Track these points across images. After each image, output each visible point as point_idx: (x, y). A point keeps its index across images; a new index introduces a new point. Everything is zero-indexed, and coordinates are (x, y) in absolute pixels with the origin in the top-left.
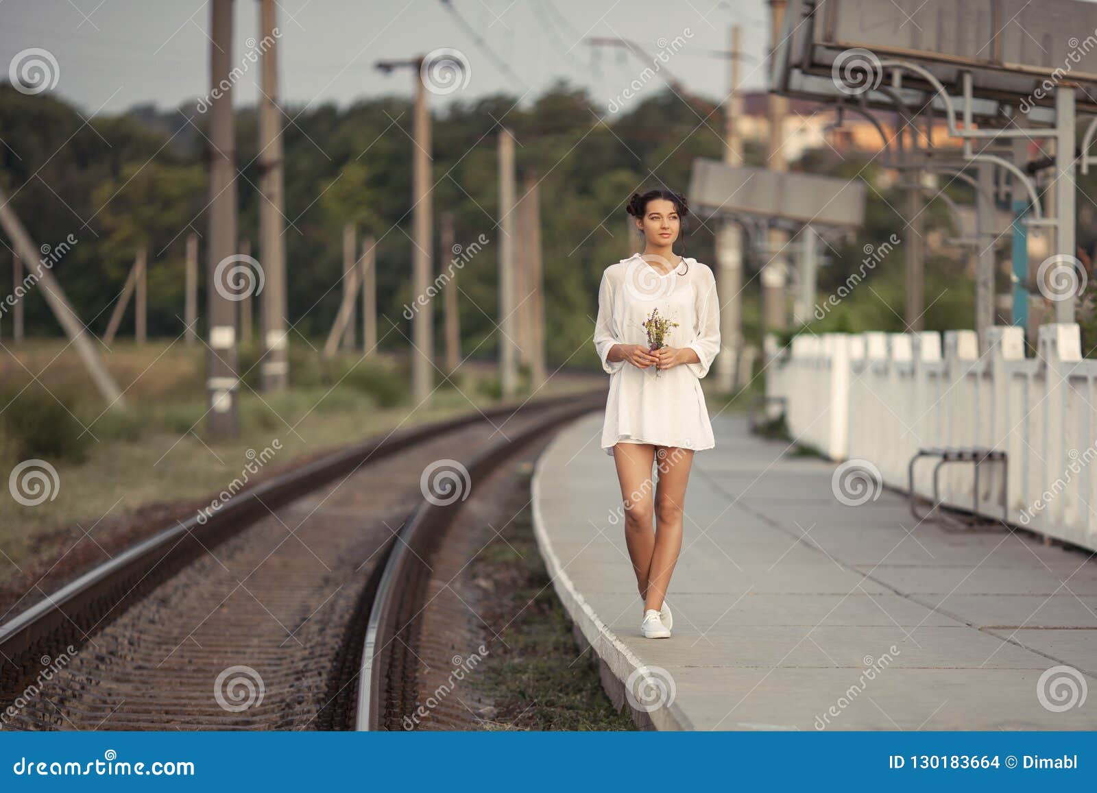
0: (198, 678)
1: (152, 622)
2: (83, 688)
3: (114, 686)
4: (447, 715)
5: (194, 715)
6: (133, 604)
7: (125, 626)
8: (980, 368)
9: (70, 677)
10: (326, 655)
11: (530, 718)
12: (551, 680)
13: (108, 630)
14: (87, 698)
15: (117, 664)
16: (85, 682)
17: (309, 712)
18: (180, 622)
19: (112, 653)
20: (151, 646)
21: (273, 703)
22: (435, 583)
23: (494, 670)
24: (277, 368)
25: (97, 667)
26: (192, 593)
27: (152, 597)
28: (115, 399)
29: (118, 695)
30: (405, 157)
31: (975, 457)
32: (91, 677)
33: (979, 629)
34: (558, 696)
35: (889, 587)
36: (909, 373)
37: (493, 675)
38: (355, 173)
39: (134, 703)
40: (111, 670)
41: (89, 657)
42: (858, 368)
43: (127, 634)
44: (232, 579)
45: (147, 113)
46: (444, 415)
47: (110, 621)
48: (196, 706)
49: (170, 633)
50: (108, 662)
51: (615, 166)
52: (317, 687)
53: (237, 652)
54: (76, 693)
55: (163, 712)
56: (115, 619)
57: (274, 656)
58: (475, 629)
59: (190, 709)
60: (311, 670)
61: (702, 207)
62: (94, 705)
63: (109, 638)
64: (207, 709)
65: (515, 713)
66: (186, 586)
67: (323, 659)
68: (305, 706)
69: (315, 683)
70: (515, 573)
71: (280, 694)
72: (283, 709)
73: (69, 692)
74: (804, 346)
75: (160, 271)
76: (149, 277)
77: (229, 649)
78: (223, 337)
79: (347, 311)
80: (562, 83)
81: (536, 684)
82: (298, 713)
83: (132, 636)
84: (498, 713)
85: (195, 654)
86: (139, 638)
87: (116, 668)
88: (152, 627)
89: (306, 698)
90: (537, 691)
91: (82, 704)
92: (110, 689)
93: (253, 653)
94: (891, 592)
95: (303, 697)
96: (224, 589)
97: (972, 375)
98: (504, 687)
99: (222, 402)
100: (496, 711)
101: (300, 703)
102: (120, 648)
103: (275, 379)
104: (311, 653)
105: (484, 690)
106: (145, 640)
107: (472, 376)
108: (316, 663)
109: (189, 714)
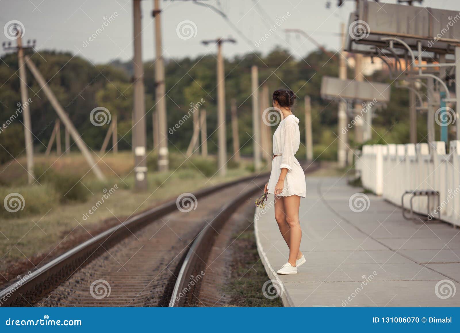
0: (115, 289)
1: (101, 266)
2: (68, 294)
3: (81, 293)
4: (210, 302)
5: (111, 304)
6: (93, 259)
7: (89, 268)
8: (429, 158)
9: (64, 290)
10: (166, 279)
11: (243, 303)
12: (254, 287)
13: (82, 270)
14: (70, 298)
15: (84, 284)
16: (70, 291)
17: (156, 302)
18: (112, 266)
19: (82, 280)
20: (99, 276)
21: (142, 299)
22: (215, 248)
23: (232, 283)
24: (164, 162)
25: (76, 286)
26: (119, 254)
27: (102, 256)
28: (100, 176)
29: (82, 296)
30: (214, 78)
31: (427, 193)
32: (72, 290)
33: (420, 264)
34: (256, 293)
35: (388, 247)
36: (404, 160)
37: (231, 285)
38: (198, 84)
39: (88, 300)
40: (81, 287)
41: (73, 281)
42: (385, 158)
43: (90, 272)
44: (136, 248)
45: (117, 63)
46: (230, 179)
47: (83, 267)
48: (113, 300)
49: (107, 271)
50: (80, 283)
51: (300, 79)
52: (161, 292)
53: (132, 278)
54: (65, 296)
55: (99, 303)
56: (85, 266)
57: (146, 279)
58: (228, 266)
59: (110, 302)
60: (160, 285)
61: (326, 95)
62: (72, 301)
63: (82, 274)
64: (117, 302)
65: (238, 301)
66: (117, 251)
67: (165, 280)
68: (154, 300)
69: (160, 290)
70: (246, 243)
71: (146, 295)
72: (146, 301)
73: (63, 296)
74: (367, 149)
75: (122, 125)
76: (118, 127)
77: (129, 277)
78: (140, 151)
79: (195, 139)
80: (278, 47)
81: (248, 289)
82: (151, 302)
83: (91, 273)
84: (231, 301)
85: (115, 279)
86: (94, 273)
87: (83, 285)
88: (100, 268)
89: (155, 296)
90: (248, 292)
91: (67, 301)
92: (80, 294)
93: (139, 278)
94: (388, 249)
95: (154, 296)
96: (132, 252)
97: (426, 161)
98: (235, 290)
99: (141, 177)
100: (230, 300)
101: (153, 298)
102: (86, 277)
103: (163, 166)
104: (161, 278)
105: (227, 292)
106: (97, 274)
107: (244, 163)
108: (162, 282)
109: (109, 304)
